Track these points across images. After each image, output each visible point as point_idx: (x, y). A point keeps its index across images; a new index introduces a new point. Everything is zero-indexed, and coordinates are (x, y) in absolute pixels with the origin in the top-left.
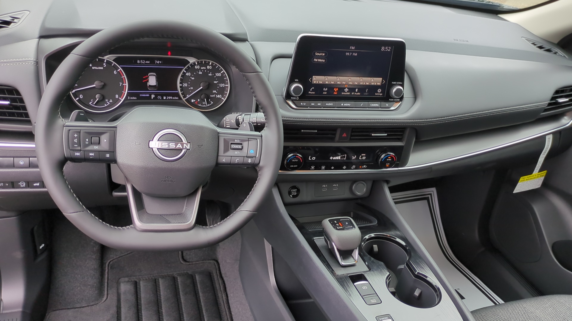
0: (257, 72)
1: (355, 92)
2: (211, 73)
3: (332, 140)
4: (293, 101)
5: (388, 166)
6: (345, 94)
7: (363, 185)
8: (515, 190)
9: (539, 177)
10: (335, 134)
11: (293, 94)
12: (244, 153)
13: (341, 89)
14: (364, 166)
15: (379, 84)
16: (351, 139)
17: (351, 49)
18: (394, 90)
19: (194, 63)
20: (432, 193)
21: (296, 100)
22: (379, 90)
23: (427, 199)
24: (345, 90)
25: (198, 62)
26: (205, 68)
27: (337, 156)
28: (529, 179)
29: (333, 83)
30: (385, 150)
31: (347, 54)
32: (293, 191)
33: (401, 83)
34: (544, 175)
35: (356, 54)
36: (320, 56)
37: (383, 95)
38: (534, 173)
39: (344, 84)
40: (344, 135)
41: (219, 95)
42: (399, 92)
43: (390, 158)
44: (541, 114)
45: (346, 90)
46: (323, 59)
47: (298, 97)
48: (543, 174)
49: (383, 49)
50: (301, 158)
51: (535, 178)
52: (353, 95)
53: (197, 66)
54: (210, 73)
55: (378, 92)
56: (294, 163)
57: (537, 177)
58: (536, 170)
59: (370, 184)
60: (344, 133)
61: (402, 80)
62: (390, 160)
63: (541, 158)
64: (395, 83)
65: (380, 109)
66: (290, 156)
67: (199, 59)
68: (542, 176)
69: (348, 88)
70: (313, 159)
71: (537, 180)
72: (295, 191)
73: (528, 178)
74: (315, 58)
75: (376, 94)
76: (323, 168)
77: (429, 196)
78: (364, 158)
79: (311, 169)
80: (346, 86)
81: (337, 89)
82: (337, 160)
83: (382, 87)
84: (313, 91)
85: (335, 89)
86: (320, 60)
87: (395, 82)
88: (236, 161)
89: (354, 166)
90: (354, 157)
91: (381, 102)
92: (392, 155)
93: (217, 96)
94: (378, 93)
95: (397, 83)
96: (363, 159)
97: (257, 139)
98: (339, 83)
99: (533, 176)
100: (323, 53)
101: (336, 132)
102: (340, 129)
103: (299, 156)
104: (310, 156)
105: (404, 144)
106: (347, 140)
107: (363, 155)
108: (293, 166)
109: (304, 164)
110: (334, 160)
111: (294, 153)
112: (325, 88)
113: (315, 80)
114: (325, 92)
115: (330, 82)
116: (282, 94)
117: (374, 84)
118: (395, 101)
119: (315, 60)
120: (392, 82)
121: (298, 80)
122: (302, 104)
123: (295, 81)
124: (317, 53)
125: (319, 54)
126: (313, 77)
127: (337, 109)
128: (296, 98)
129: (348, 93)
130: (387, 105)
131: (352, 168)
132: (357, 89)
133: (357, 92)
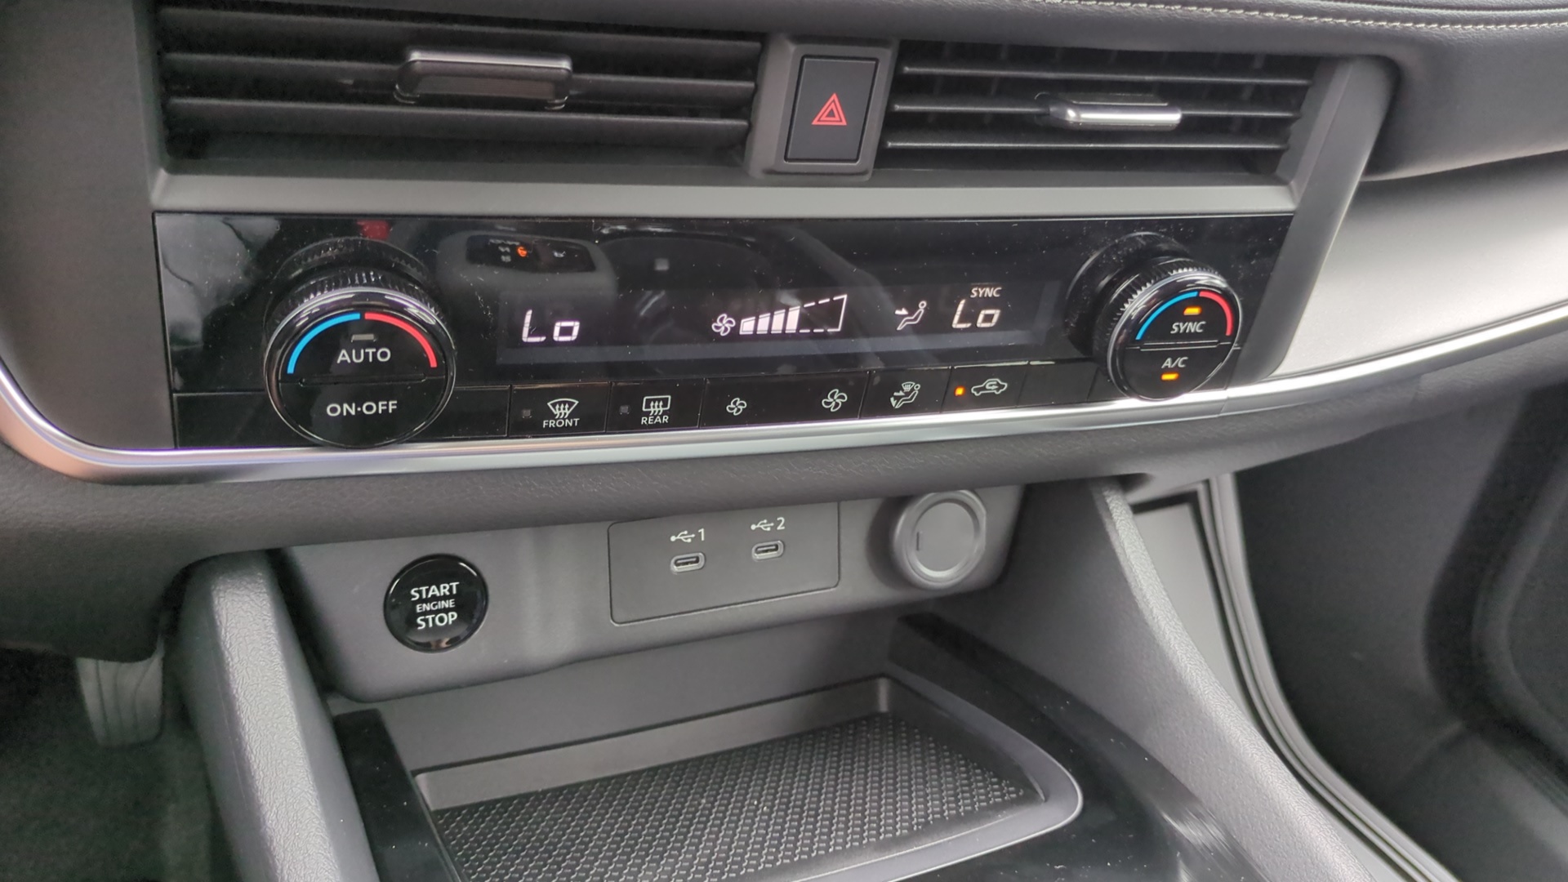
3: (725, 159)
5: (1176, 374)
10: (743, 107)
14: (991, 385)
27: (772, 311)
32: (427, 601)
40: (832, 114)
43: (1193, 311)
50: (431, 331)
62: (1194, 327)
70: (556, 336)
72: (445, 598)
76: (656, 408)
78: (988, 318)
79: (552, 424)
82: (769, 336)
89: (907, 387)
90: (912, 309)
92: (1210, 288)
96: (980, 323)
101: (756, 89)
102: (792, 48)
103: (409, 315)
104: (530, 313)
105: (1293, 200)
106: (858, 162)
107: (981, 292)
108: (346, 406)
109: (464, 388)
110: (746, 338)
111: (353, 284)
131: (898, 398)
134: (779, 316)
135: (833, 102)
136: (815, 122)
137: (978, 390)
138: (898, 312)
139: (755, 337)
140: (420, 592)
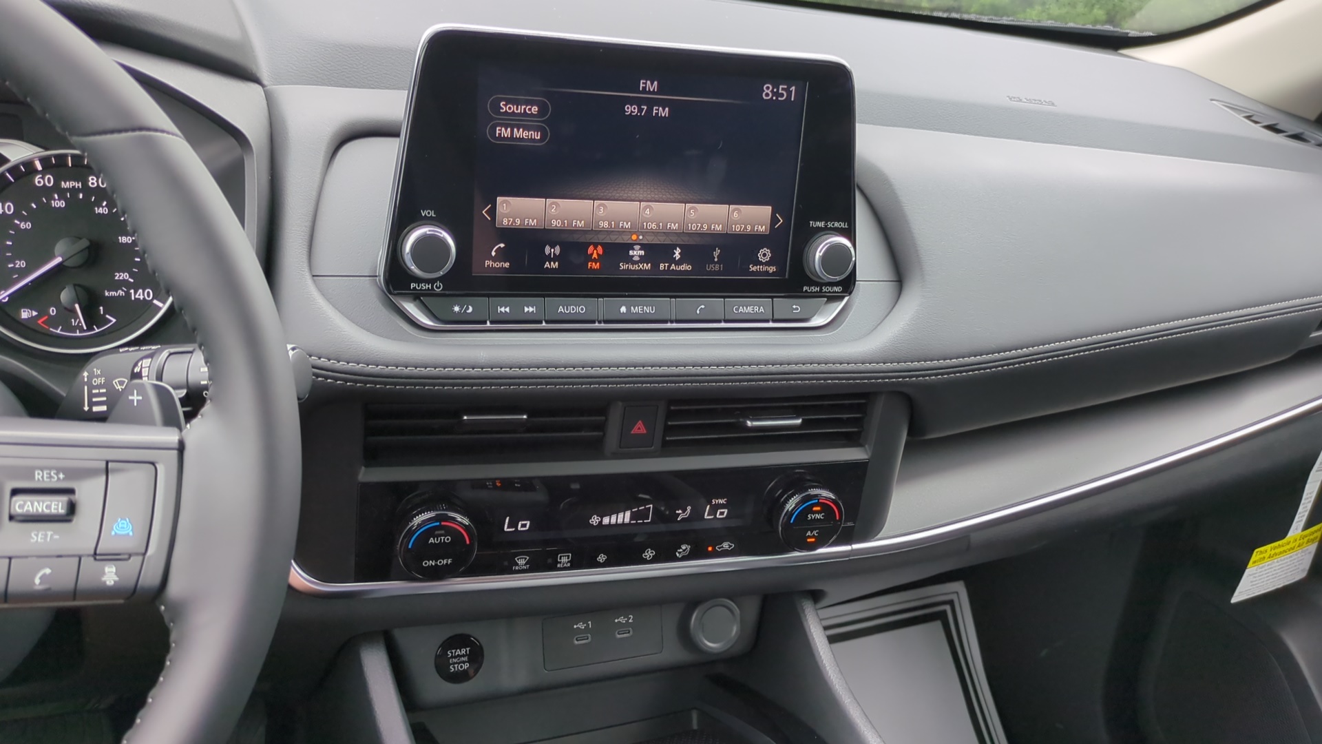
0: (141, 129)
1: (673, 261)
2: (105, 203)
3: (594, 449)
4: (417, 297)
5: (813, 540)
6: (631, 267)
7: (725, 609)
8: (1236, 593)
9: (1305, 545)
10: (601, 427)
11: (413, 267)
12: (80, 535)
13: (618, 250)
14: (726, 545)
15: (762, 229)
16: (665, 444)
17: (644, 91)
18: (820, 252)
19: (29, 164)
20: (954, 597)
21: (430, 294)
22: (765, 254)
23: (942, 616)
24: (631, 253)
25: (44, 160)
26: (79, 185)
27: (617, 513)
28: (1276, 554)
29: (581, 224)
30: (795, 479)
31: (631, 109)
32: (455, 657)
33: (843, 225)
34: (1318, 539)
35: (664, 112)
36: (520, 114)
37: (780, 271)
38: (1291, 534)
39: (623, 232)
40: (639, 428)
41: (141, 291)
42: (838, 258)
43: (818, 508)
44: (1311, 336)
45: (637, 253)
46: (536, 129)
47: (441, 279)
48: (1315, 535)
49: (767, 91)
50: (466, 528)
51: (1292, 549)
52: (666, 272)
53: (43, 178)
54: (100, 206)
55: (761, 258)
56: (438, 552)
57: (1299, 546)
58: (1298, 522)
59: (752, 607)
60: (638, 421)
61: (848, 216)
62: (818, 516)
63: (1311, 483)
64: (821, 224)
65: (771, 325)
66: (418, 520)
67: (46, 149)
68: (1313, 541)
69: (643, 247)
70: (519, 528)
71: (1299, 555)
72: (463, 656)
73: (1273, 552)
74: (501, 125)
75: (753, 268)
76: (564, 560)
77: (948, 608)
78: (722, 513)
79: (517, 568)
80: (634, 237)
81: (600, 249)
82: (617, 525)
83: (773, 239)
84: (502, 255)
85: (591, 249)
86: (520, 133)
87: (821, 221)
88: (37, 581)
89: (684, 547)
90: (684, 510)
91: (772, 297)
92: (827, 498)
93: (135, 293)
94: (761, 263)
95: (830, 225)
96: (718, 516)
97: (153, 464)
98: (604, 224)
99: (1288, 543)
100: (532, 103)
101: (606, 420)
102: (620, 404)
103: (457, 521)
104: (508, 518)
105: (867, 454)
106: (653, 447)
107: (717, 501)
108: (431, 562)
109: (481, 553)
110: (606, 526)
111: (437, 510)
112: (553, 246)
113: (505, 212)
114: (552, 263)
115: (570, 223)
116: (376, 273)
117: (743, 230)
118: (825, 292)
119: (500, 134)
120: (811, 222)
121: (429, 213)
122: (457, 309)
123: (423, 215)
124: (506, 105)
125: (515, 107)
126: (499, 199)
127: (603, 326)
128: (432, 287)
129: (643, 266)
130: (797, 309)
131: (680, 553)
132: (678, 249)
133: (677, 258)
134: (621, 515)
135: (640, 424)
136: (632, 432)
137: (719, 548)
138: (677, 512)
139: (610, 525)
140: (452, 653)
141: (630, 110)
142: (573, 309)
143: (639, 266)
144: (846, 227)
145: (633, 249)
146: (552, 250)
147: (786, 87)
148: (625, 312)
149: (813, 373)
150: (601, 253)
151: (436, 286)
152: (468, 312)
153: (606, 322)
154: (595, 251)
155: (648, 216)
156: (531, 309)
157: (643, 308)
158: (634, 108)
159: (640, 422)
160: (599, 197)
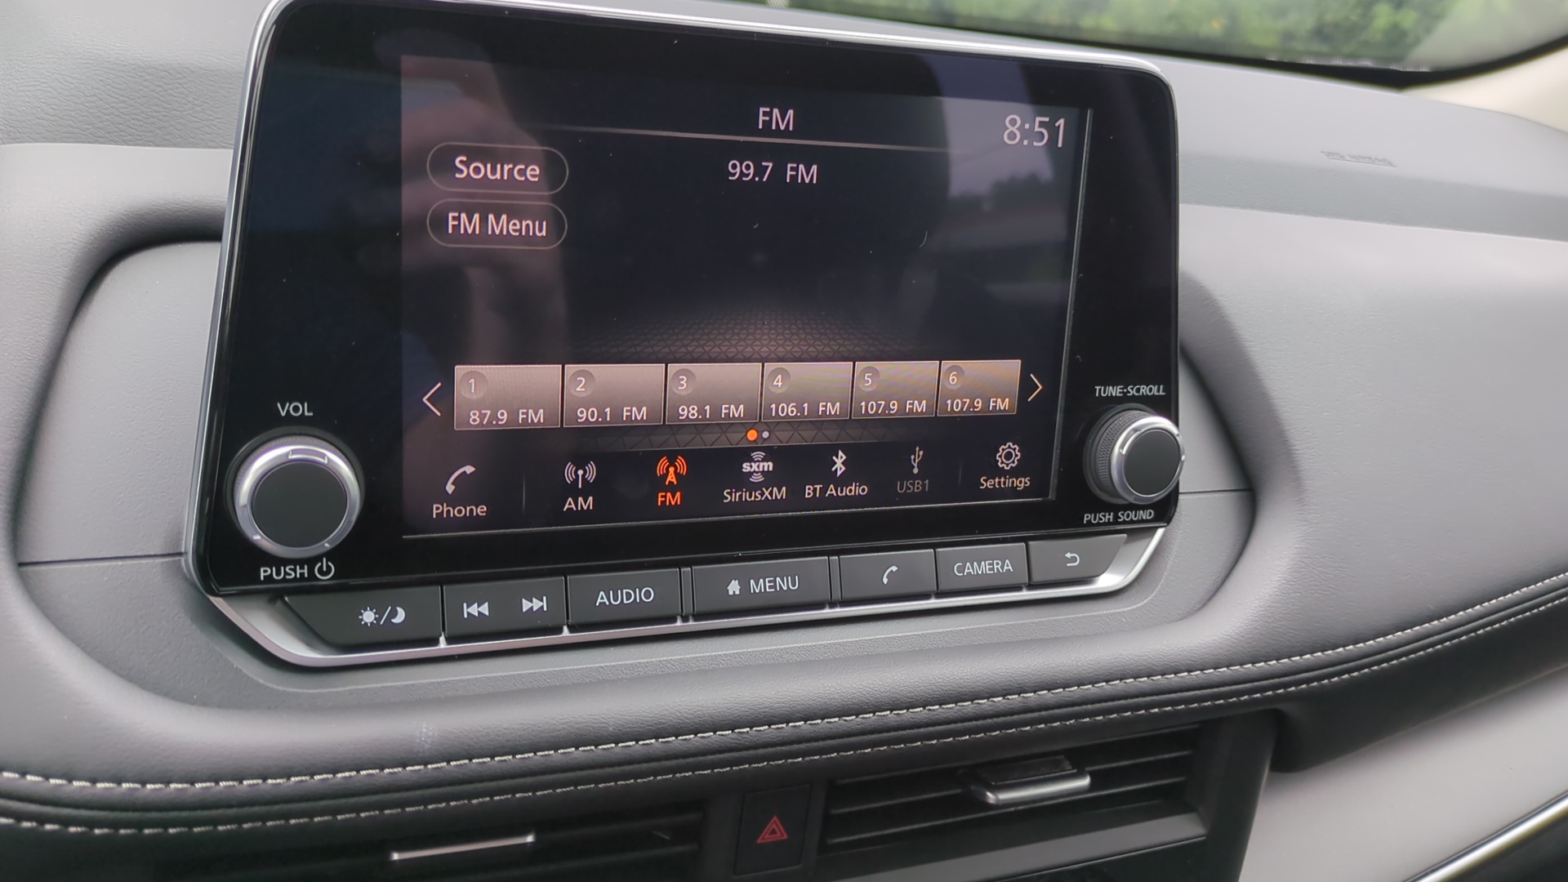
1: (829, 478)
4: (275, 595)
6: (746, 496)
10: (697, 834)
11: (257, 537)
13: (719, 464)
15: (1003, 405)
16: (823, 854)
17: (767, 130)
18: (1121, 448)
21: (306, 588)
22: (1009, 454)
29: (640, 414)
31: (740, 170)
33: (1156, 390)
35: (809, 174)
36: (500, 184)
37: (1035, 489)
39: (729, 425)
40: (774, 832)
45: (757, 467)
46: (537, 215)
47: (329, 555)
49: (1013, 129)
52: (815, 503)
60: (770, 821)
61: (1164, 370)
64: (1114, 391)
65: (1025, 594)
69: (771, 453)
74: (459, 208)
75: (987, 484)
80: (752, 435)
81: (681, 464)
83: (1025, 424)
84: (468, 491)
85: (663, 463)
86: (501, 225)
87: (1114, 383)
91: (1025, 540)
94: (1002, 473)
95: (1134, 390)
98: (689, 412)
100: (527, 158)
105: (1202, 827)
112: (580, 464)
113: (475, 397)
114: (580, 499)
115: (617, 413)
116: (179, 546)
117: (968, 408)
118: (1124, 522)
119: (456, 228)
120: (1098, 388)
121: (296, 409)
122: (368, 617)
123: (283, 414)
124: (467, 164)
125: (489, 166)
126: (460, 370)
127: (693, 625)
128: (311, 571)
129: (771, 494)
130: (1074, 560)
132: (840, 453)
133: (839, 473)
135: (775, 823)
136: (759, 841)
141: (738, 170)
142: (629, 596)
143: (762, 494)
144: (1161, 393)
145: (751, 460)
146: (580, 472)
147: (1047, 119)
148: (737, 592)
149: (1125, 698)
150: (683, 470)
151: (321, 567)
152: (394, 621)
153: (699, 617)
154: (672, 470)
155: (780, 391)
156: (536, 604)
157: (775, 581)
158: (748, 167)
159: (775, 818)
160: (678, 356)
